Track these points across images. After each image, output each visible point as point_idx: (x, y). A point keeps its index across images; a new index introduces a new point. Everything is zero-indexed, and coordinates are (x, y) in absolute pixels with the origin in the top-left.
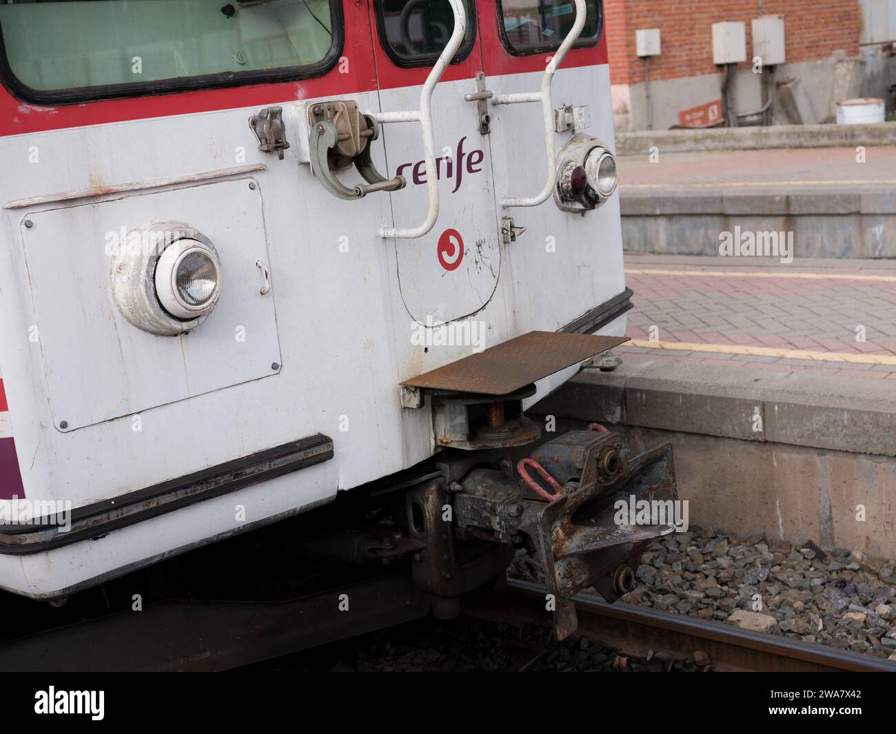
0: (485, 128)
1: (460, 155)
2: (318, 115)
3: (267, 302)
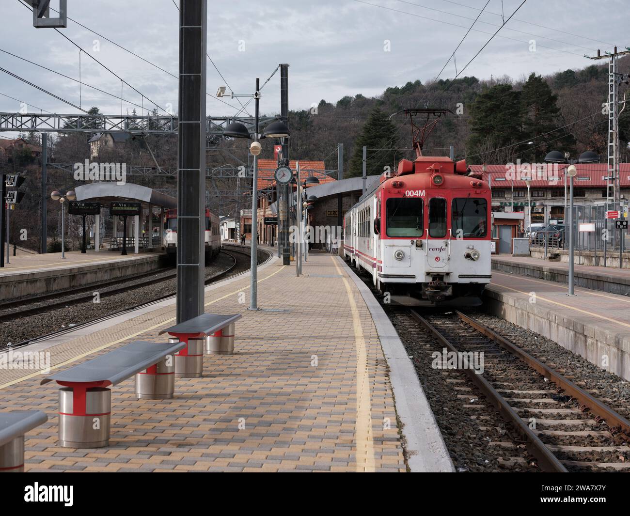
0: (446, 245)
1: (441, 248)
2: (417, 241)
3: (410, 260)
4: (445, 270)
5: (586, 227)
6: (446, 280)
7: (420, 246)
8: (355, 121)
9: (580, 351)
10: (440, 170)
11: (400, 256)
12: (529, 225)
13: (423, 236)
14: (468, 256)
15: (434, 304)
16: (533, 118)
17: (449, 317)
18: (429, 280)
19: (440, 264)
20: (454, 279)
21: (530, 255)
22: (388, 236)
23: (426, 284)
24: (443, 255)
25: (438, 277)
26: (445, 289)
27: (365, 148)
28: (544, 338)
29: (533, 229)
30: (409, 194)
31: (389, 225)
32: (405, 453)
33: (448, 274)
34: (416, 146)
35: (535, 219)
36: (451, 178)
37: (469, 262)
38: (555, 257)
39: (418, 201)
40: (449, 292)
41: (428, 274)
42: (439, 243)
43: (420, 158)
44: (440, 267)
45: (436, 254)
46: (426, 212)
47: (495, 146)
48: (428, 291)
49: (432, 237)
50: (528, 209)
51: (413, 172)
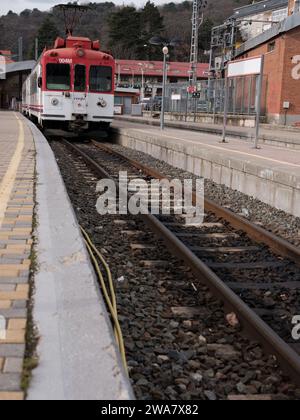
0: (85, 96)
1: (82, 98)
2: (66, 93)
3: (61, 105)
4: (85, 113)
5: (176, 97)
6: (85, 119)
7: (68, 96)
8: (32, 27)
9: (164, 158)
10: (82, 46)
11: (55, 103)
12: (143, 99)
13: (70, 90)
14: (99, 104)
15: (77, 135)
16: (148, 31)
17: (87, 143)
18: (74, 119)
19: (81, 108)
20: (90, 118)
21: (142, 116)
22: (47, 89)
23: (72, 121)
24: (83, 103)
25: (79, 117)
26: (83, 124)
27: (37, 40)
28: (143, 154)
29: (145, 101)
30: (62, 61)
31: (48, 82)
32: (35, 184)
33: (86, 115)
34: (67, 32)
35: (146, 96)
36: (90, 52)
37: (99, 108)
38: (157, 116)
39: (67, 66)
40: (86, 127)
41: (73, 114)
42: (80, 95)
43: (69, 38)
44: (81, 111)
45: (79, 102)
46: (73, 73)
47: (124, 47)
48: (73, 126)
49: (76, 90)
50: (143, 89)
51: (64, 46)
